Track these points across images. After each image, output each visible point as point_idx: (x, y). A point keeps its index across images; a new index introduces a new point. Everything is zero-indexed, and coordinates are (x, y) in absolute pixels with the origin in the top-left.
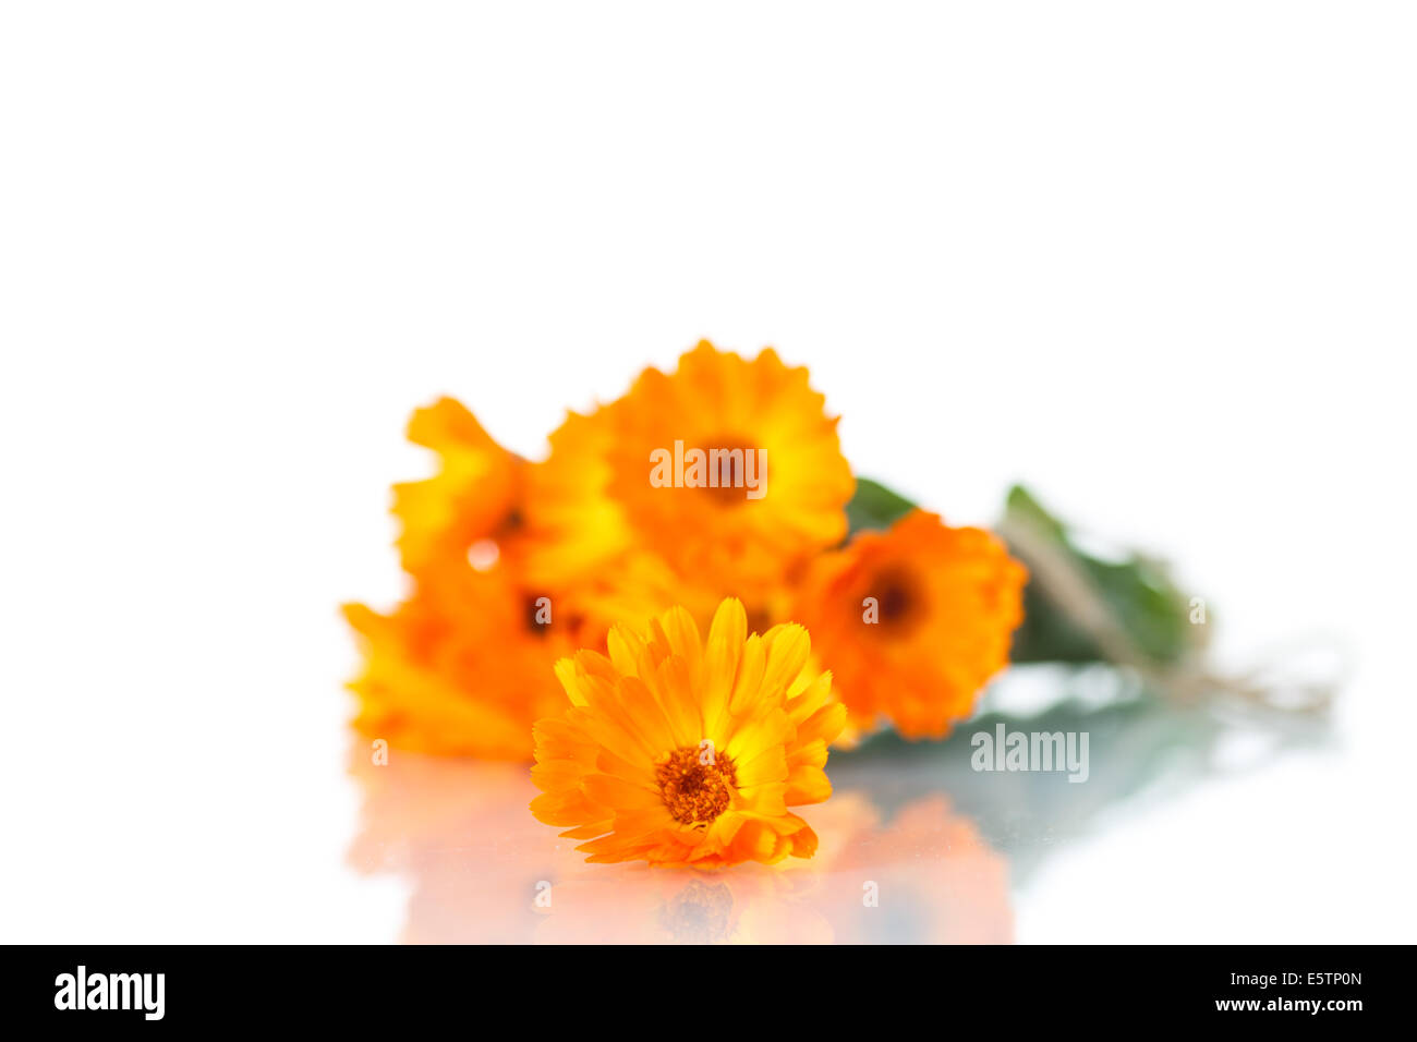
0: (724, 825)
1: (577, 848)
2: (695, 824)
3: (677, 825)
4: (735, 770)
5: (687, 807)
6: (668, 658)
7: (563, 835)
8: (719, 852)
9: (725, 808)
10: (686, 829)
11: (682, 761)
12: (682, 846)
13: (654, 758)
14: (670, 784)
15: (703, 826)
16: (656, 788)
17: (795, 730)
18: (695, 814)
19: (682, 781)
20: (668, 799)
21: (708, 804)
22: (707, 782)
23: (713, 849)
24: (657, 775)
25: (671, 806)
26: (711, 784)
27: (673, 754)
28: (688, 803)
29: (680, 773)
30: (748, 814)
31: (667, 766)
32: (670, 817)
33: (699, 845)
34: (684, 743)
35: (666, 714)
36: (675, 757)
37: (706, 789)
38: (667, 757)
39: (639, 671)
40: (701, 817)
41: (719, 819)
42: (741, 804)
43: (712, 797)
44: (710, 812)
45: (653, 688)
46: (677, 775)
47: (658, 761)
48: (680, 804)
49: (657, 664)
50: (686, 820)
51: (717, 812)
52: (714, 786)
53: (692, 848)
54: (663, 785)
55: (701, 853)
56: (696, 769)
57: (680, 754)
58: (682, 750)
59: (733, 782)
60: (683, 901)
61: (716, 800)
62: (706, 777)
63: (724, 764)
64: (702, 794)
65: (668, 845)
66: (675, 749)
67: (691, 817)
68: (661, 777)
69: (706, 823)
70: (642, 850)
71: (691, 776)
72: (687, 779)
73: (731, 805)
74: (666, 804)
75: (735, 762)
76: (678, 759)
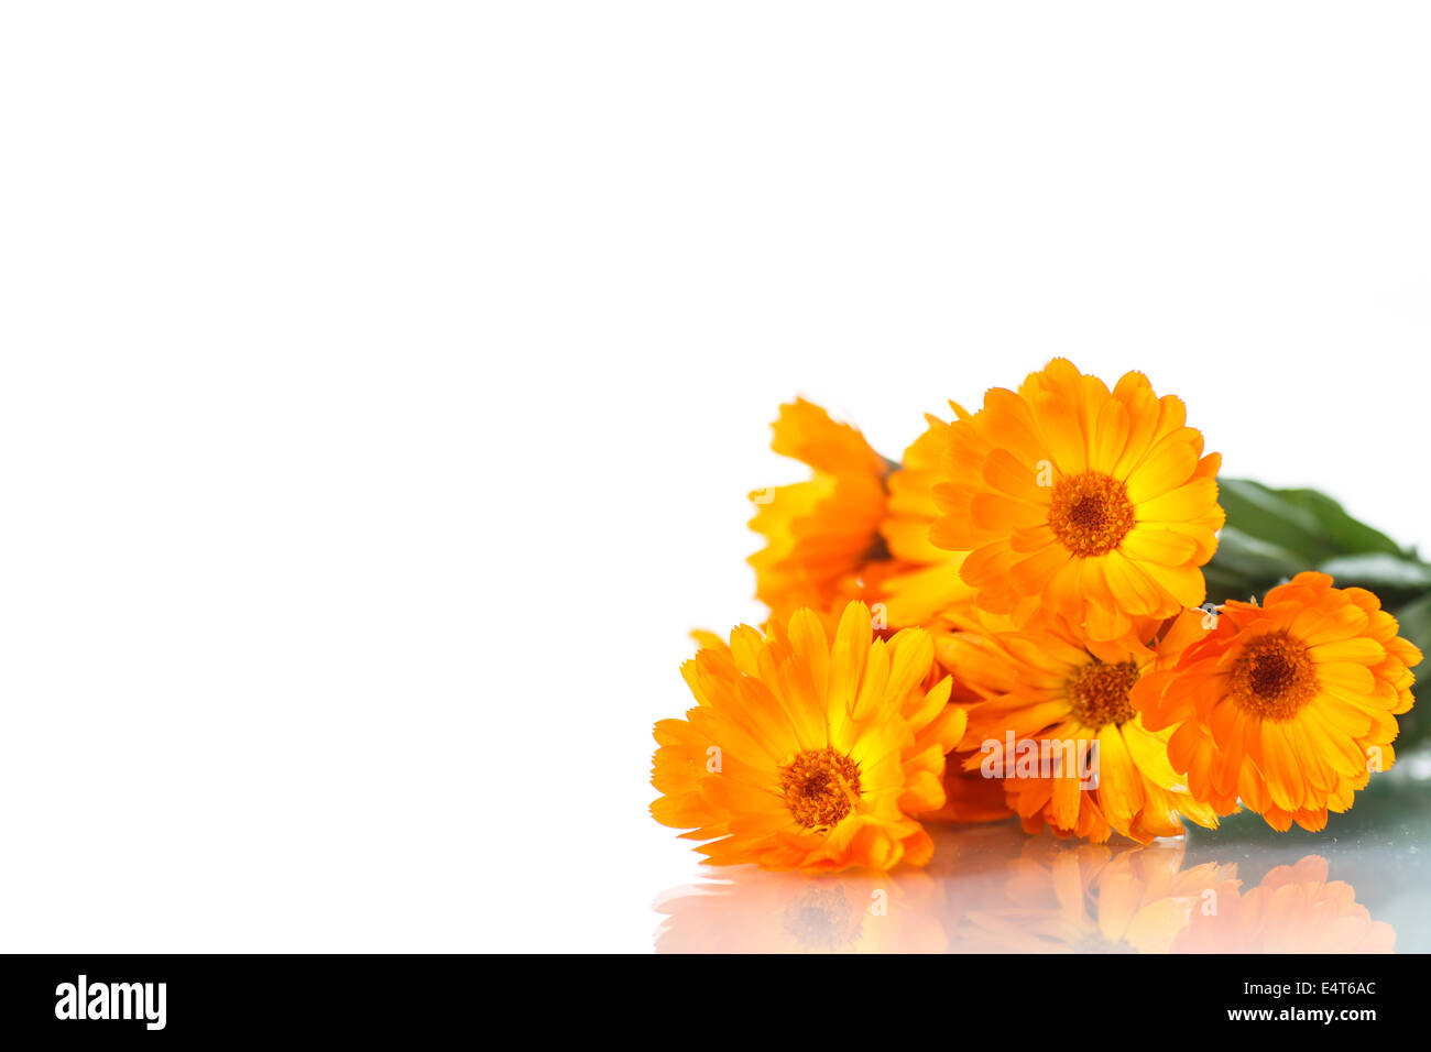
0: (843, 830)
1: (694, 850)
2: (817, 827)
3: (800, 827)
4: (859, 774)
5: (810, 811)
6: (788, 659)
7: (682, 836)
8: (834, 857)
9: (847, 812)
10: (808, 832)
11: (806, 764)
12: (800, 849)
13: (778, 761)
14: (793, 786)
15: (824, 830)
16: (781, 791)
17: (912, 736)
18: (816, 817)
19: (806, 784)
20: (791, 802)
21: (829, 808)
22: (830, 785)
23: (828, 854)
24: (780, 778)
25: (793, 809)
26: (834, 787)
27: (798, 757)
28: (811, 807)
29: (804, 776)
30: (868, 819)
31: (791, 770)
32: (794, 820)
33: (817, 848)
34: (809, 746)
35: (790, 716)
36: (799, 761)
37: (829, 792)
38: (791, 760)
39: (760, 671)
40: (823, 820)
41: (841, 823)
42: (861, 809)
43: (834, 801)
44: (832, 816)
45: (775, 689)
46: (801, 778)
47: (782, 765)
48: (803, 807)
49: (778, 664)
50: (808, 823)
51: (839, 816)
52: (836, 790)
53: (808, 852)
54: (786, 787)
55: (815, 857)
56: (820, 772)
57: (804, 757)
58: (806, 753)
59: (856, 787)
60: (805, 905)
61: (838, 804)
62: (830, 781)
63: (849, 769)
64: (824, 797)
65: (783, 849)
66: (800, 751)
67: (812, 821)
68: (785, 780)
69: (828, 827)
70: (759, 852)
71: (815, 780)
72: (812, 782)
73: (853, 811)
74: (789, 807)
75: (859, 767)
76: (802, 761)
